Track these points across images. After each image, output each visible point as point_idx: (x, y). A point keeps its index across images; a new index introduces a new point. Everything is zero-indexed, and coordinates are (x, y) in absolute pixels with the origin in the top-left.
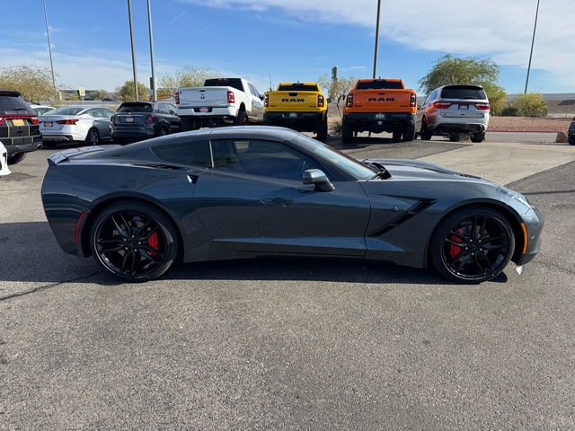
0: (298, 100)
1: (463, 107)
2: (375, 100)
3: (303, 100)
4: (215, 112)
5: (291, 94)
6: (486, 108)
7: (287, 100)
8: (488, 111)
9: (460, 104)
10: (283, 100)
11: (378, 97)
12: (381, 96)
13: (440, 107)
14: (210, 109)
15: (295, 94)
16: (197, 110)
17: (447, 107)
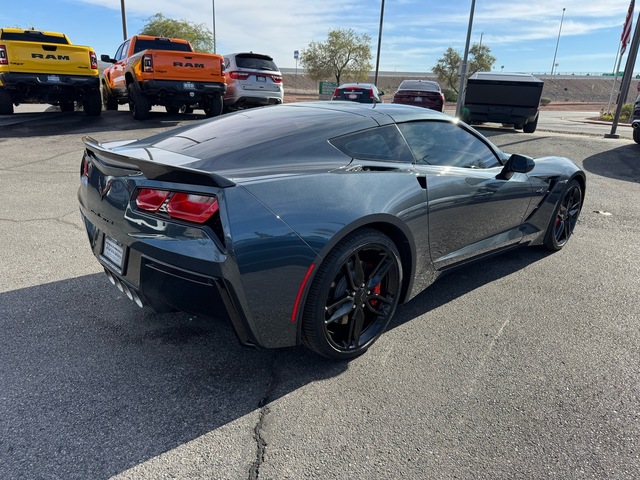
0: (60, 57)
1: (261, 79)
2: (181, 65)
5: (45, 47)
6: (279, 81)
8: (281, 84)
9: (258, 75)
10: (34, 56)
11: (185, 62)
12: (189, 61)
13: (239, 77)
15: (54, 49)
17: (245, 78)
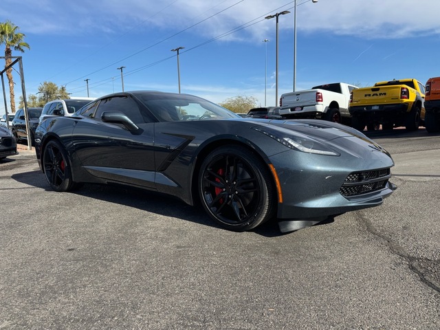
0: (380, 94)
3: (385, 94)
4: (305, 110)
5: (374, 90)
7: (370, 95)
10: (366, 96)
14: (302, 107)
15: (378, 89)
16: (293, 109)
